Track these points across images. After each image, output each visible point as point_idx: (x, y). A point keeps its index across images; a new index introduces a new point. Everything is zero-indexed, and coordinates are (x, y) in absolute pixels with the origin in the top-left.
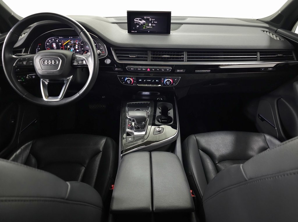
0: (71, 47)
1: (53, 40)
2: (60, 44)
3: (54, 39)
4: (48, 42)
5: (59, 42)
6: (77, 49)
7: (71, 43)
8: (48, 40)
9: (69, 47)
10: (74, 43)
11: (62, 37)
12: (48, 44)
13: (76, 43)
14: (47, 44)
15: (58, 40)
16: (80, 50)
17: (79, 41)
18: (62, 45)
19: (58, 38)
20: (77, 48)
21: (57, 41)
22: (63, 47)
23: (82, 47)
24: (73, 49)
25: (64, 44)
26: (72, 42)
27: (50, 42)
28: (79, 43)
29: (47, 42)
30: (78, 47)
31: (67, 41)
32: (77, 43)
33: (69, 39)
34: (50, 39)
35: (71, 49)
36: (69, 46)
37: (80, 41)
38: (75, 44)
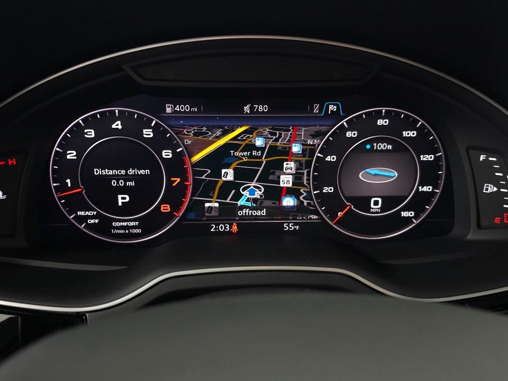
0: (244, 175)
1: (117, 125)
2: (167, 154)
3: (122, 116)
4: (77, 140)
5: (160, 141)
6: (289, 192)
7: (252, 147)
8: (78, 130)
9: (229, 175)
10: (273, 151)
11: (186, 108)
12: (71, 155)
13: (287, 153)
14: (61, 156)
15: (155, 129)
16: (309, 197)
17: (314, 136)
18: (177, 165)
19: (158, 111)
20: (286, 181)
21: (148, 133)
22: (184, 178)
23: (325, 174)
24: (258, 194)
25: (197, 158)
26: (259, 142)
27: (93, 140)
28: (308, 151)
29: (66, 145)
30: (297, 177)
31: (225, 133)
32: (296, 148)
33: (243, 120)
34: (88, 123)
35: (246, 194)
36: (231, 171)
37: (318, 135)
38: (279, 155)
